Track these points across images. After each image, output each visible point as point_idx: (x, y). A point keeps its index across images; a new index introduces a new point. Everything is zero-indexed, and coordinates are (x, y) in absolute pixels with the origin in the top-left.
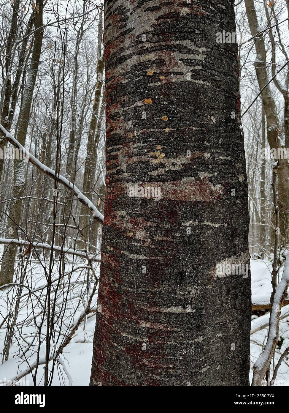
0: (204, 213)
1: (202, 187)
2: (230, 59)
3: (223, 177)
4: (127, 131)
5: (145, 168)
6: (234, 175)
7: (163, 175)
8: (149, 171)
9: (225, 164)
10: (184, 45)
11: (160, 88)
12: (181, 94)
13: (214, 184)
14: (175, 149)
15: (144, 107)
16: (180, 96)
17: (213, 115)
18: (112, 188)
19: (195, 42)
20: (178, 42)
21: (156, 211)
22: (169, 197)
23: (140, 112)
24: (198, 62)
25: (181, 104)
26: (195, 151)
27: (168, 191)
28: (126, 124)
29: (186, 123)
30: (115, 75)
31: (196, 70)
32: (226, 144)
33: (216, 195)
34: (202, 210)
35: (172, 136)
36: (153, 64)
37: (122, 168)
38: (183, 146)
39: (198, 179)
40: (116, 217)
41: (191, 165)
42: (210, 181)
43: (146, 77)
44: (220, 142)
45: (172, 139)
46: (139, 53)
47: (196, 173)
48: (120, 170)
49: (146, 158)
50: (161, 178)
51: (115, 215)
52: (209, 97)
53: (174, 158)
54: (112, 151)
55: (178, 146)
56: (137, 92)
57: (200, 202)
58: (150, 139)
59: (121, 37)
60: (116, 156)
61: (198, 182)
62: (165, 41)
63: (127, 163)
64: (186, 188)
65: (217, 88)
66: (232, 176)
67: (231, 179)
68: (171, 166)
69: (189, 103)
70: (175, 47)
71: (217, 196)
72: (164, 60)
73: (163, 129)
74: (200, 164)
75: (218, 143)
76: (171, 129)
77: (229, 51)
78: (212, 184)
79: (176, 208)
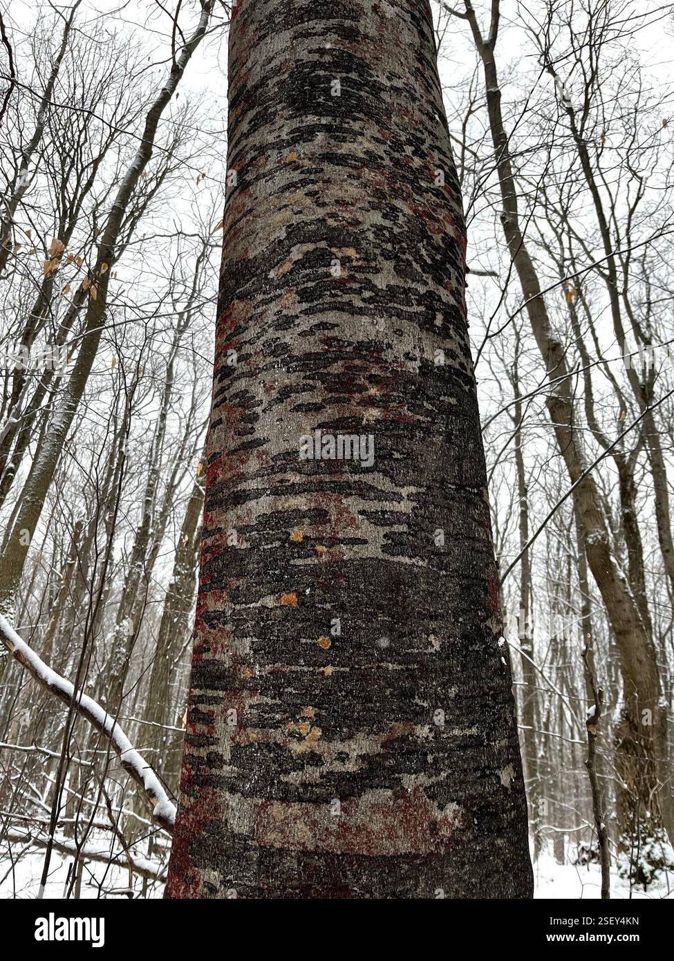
0: (416, 885)
1: (411, 815)
2: (469, 502)
3: (462, 782)
4: (239, 661)
5: (275, 763)
6: (488, 773)
7: (317, 785)
8: (282, 771)
9: (464, 748)
10: (370, 483)
11: (315, 572)
12: (362, 586)
13: (439, 804)
14: (346, 717)
15: (278, 612)
16: (360, 591)
17: (434, 632)
18: (192, 799)
19: (392, 477)
20: (356, 477)
21: (295, 883)
22: (328, 845)
23: (270, 622)
24: (398, 518)
25: (361, 611)
26: (393, 723)
27: (327, 829)
28: (237, 642)
29: (372, 655)
30: (223, 526)
31: (395, 533)
32: (466, 698)
33: (445, 832)
34: (411, 879)
35: (339, 687)
36: (304, 517)
37: (220, 750)
38: (364, 710)
39: (401, 794)
40: (197, 884)
41: (384, 757)
42: (429, 797)
43: (287, 545)
44: (452, 695)
45: (340, 692)
46: (276, 492)
47: (397, 779)
48: (217, 754)
49: (277, 735)
50: (312, 792)
51: (194, 877)
52: (424, 591)
53: (342, 740)
54: (201, 700)
55: (354, 712)
56: (266, 574)
57: (407, 857)
58: (289, 690)
59: (242, 452)
60: (209, 716)
61: (401, 801)
62: (330, 473)
63: (233, 739)
64: (371, 820)
65: (441, 570)
66: (484, 776)
67: (481, 785)
68: (336, 763)
69: (380, 607)
70: (350, 488)
71: (448, 834)
72: (327, 512)
73: (319, 667)
74: (404, 754)
75: (447, 698)
76: (338, 669)
77: (466, 486)
78: (436, 804)
79: (346, 877)
